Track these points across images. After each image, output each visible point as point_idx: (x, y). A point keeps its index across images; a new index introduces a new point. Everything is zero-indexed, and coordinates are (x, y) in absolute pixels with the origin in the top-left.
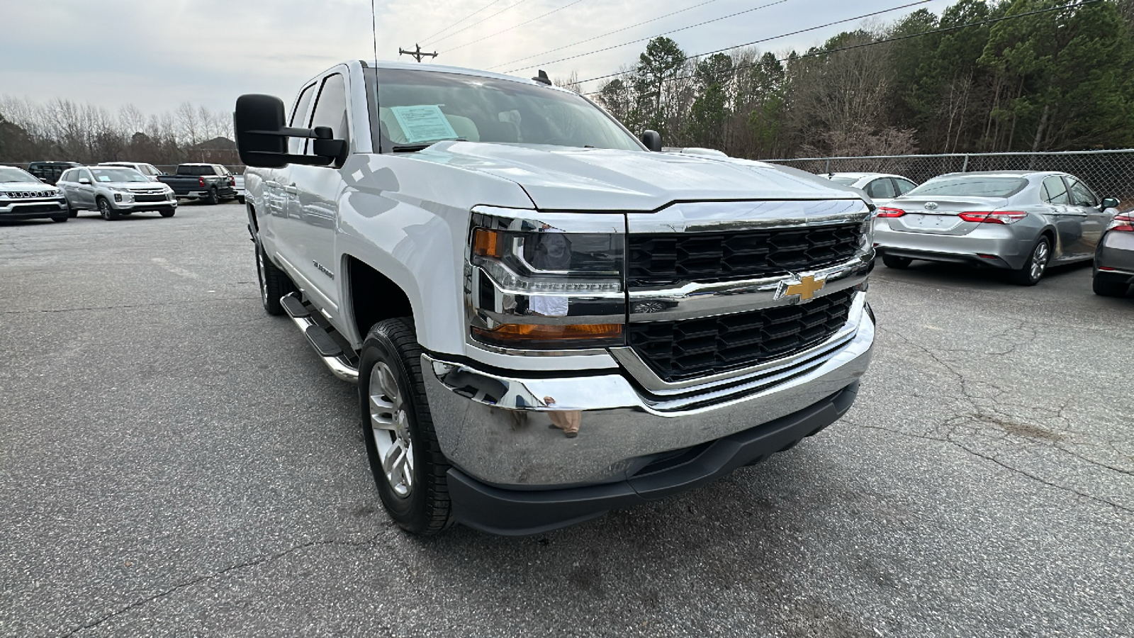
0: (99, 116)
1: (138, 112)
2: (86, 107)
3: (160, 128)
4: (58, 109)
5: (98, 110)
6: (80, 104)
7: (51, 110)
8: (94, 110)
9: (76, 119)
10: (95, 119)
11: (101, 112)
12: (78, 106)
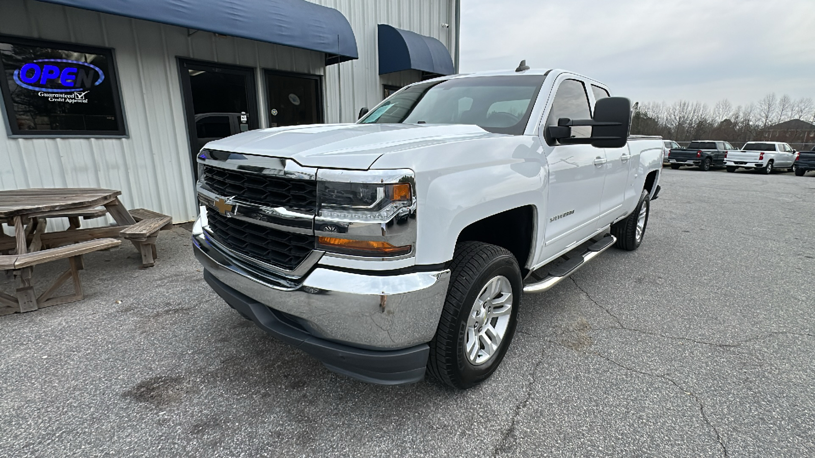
0: (701, 110)
1: (729, 105)
2: (695, 105)
3: (741, 115)
4: (678, 107)
5: (702, 106)
6: (692, 102)
7: (674, 109)
8: (700, 105)
9: (686, 113)
10: (697, 112)
11: (703, 107)
12: (690, 104)
